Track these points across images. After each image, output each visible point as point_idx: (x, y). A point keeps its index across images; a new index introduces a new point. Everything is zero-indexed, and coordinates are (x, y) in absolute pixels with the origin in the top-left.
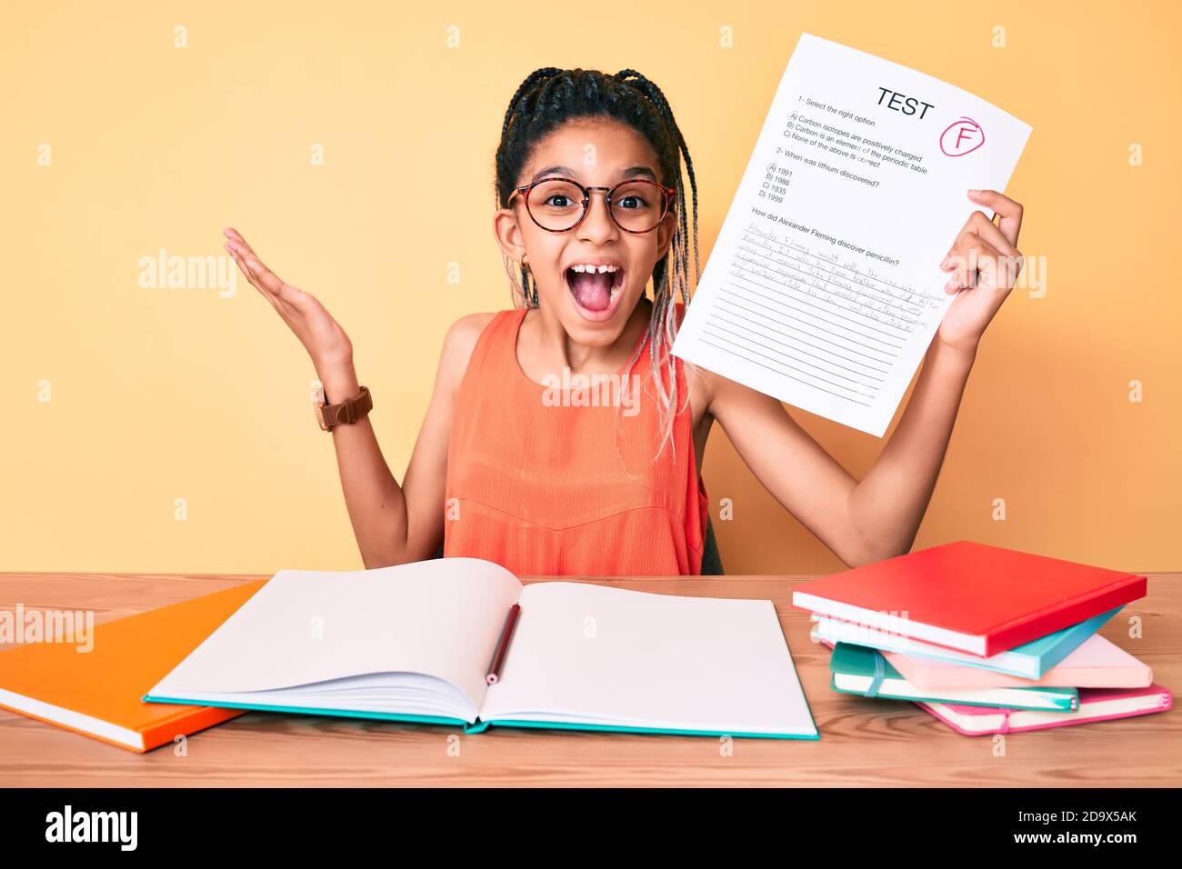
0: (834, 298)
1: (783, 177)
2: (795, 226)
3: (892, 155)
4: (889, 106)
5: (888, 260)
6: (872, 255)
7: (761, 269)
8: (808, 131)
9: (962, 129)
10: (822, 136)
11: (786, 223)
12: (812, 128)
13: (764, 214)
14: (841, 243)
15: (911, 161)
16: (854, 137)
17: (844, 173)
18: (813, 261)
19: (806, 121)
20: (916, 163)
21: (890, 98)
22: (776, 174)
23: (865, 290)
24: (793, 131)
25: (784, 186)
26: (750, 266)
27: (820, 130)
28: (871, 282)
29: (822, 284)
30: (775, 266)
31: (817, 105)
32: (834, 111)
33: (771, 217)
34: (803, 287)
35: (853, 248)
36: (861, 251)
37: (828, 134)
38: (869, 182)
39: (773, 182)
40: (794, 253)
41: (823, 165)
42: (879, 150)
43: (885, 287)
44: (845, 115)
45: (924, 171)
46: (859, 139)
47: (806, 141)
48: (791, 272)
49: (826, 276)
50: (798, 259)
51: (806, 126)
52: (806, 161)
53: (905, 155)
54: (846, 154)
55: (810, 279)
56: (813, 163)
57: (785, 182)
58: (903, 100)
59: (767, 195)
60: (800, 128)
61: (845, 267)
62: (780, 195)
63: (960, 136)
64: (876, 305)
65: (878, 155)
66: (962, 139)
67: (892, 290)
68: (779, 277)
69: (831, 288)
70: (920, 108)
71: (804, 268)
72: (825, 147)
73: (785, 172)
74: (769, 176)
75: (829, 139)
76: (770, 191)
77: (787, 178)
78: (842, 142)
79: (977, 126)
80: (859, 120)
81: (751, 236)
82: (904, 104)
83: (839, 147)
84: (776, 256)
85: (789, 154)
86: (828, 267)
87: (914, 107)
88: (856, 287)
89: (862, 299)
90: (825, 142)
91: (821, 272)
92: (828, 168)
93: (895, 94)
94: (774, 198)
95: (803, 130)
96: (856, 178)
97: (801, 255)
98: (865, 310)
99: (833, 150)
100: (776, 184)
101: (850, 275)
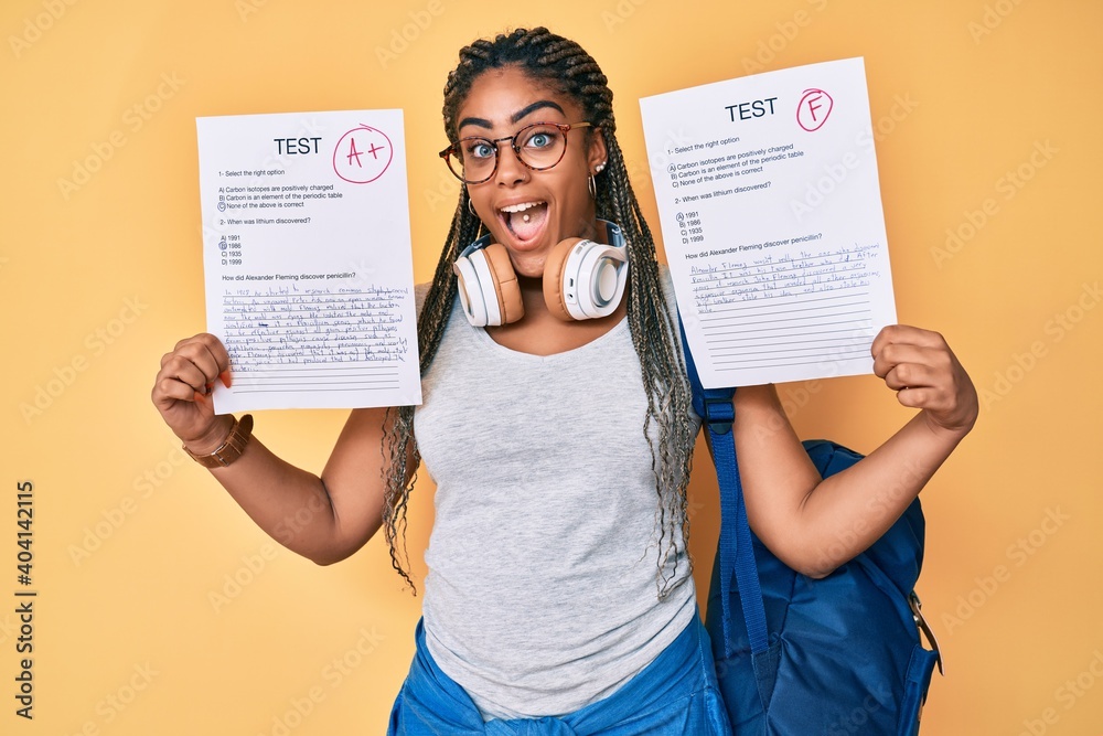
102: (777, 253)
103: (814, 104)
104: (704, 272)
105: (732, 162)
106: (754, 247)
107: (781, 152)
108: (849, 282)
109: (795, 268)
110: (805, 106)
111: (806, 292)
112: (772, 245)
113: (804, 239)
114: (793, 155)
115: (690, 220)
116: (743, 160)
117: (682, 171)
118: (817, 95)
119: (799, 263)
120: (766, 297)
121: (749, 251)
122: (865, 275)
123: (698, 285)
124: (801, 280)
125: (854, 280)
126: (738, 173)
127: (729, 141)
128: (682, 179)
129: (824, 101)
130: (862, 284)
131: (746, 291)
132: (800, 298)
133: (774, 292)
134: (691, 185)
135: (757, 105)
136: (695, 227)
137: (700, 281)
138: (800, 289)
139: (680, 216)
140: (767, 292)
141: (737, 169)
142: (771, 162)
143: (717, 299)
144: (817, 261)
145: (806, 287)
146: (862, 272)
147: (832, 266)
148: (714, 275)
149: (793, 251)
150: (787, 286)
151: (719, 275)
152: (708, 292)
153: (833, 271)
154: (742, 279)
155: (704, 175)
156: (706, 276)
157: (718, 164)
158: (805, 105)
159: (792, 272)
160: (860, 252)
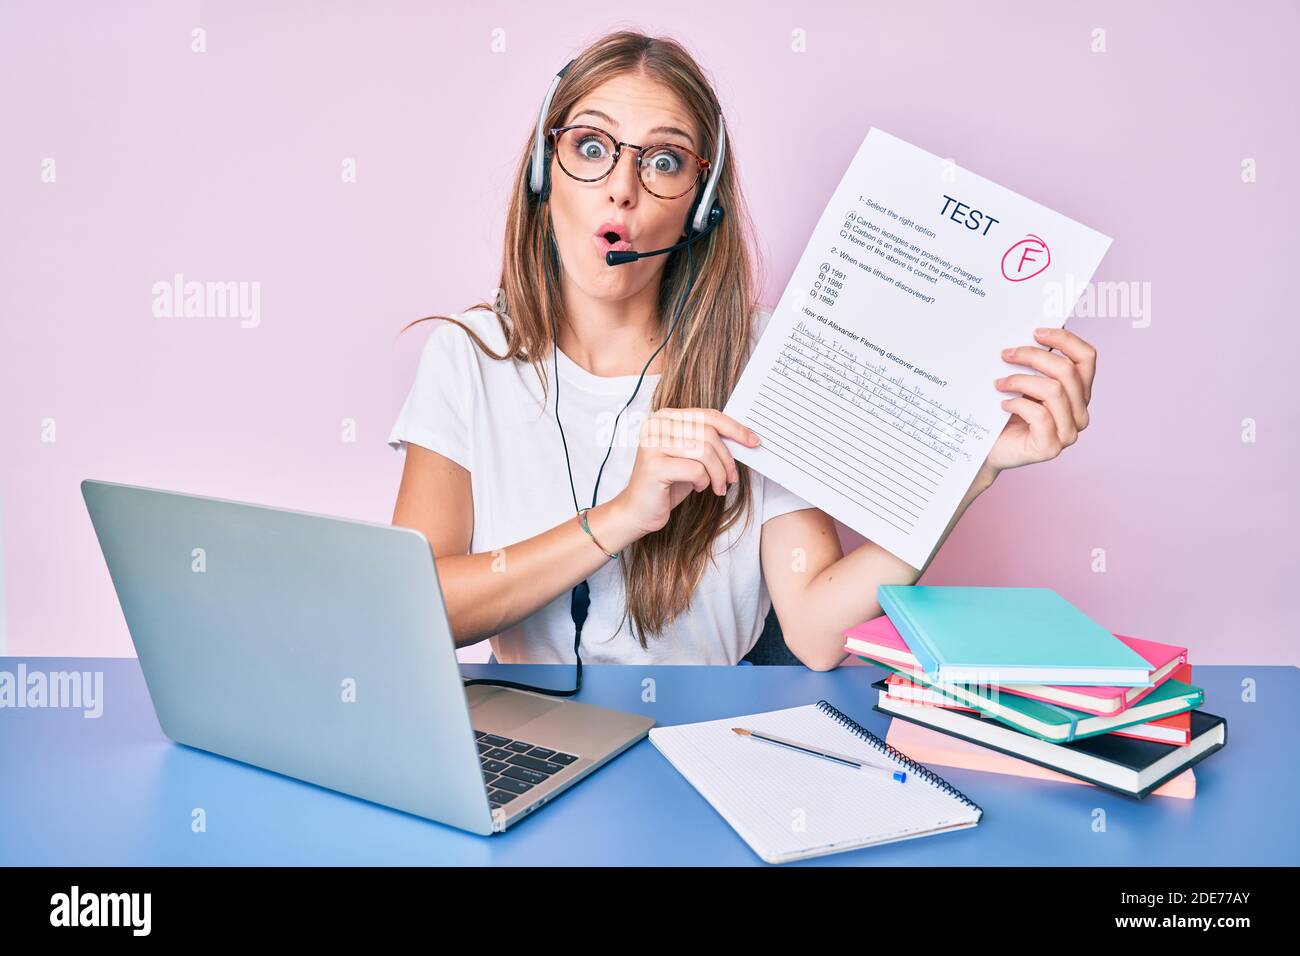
0: (877, 411)
1: (837, 279)
2: (844, 332)
3: (950, 272)
4: (952, 218)
5: (936, 380)
6: (920, 372)
7: (806, 371)
8: (865, 234)
9: (1027, 250)
10: (880, 242)
11: (835, 327)
12: (870, 231)
13: (813, 315)
14: (890, 356)
15: (969, 281)
16: (913, 248)
17: (899, 284)
18: (860, 370)
19: (865, 223)
20: (975, 284)
21: (954, 208)
22: (829, 275)
23: (910, 407)
24: (850, 232)
25: (836, 289)
26: (795, 366)
27: (878, 235)
28: (917, 400)
29: (866, 394)
30: (823, 370)
31: (877, 207)
32: (895, 216)
33: (821, 319)
34: (848, 395)
35: (902, 362)
36: (909, 366)
37: (886, 240)
38: (924, 298)
39: (825, 283)
40: (839, 358)
41: (877, 273)
42: (937, 265)
43: (930, 407)
44: (906, 222)
45: (983, 294)
46: (918, 250)
47: (862, 244)
48: (837, 378)
49: (871, 387)
50: (845, 365)
51: (864, 228)
52: (861, 265)
53: (964, 274)
54: (903, 265)
55: (854, 388)
56: (867, 269)
57: (839, 285)
58: (967, 212)
59: (818, 296)
60: (857, 229)
61: (892, 380)
62: (832, 298)
63: (1024, 258)
64: (920, 425)
65: (936, 271)
66: (1025, 261)
67: (936, 410)
68: (823, 381)
69: (874, 399)
70: (984, 223)
71: (850, 375)
72: (882, 254)
73: (839, 274)
74: (821, 276)
75: (887, 246)
76: (821, 292)
77: (840, 281)
78: (899, 251)
79: (1044, 245)
80: (919, 229)
81: (799, 335)
82: (968, 217)
83: (896, 256)
84: (822, 359)
85: (843, 255)
86: (875, 378)
87: (978, 221)
88: (901, 403)
89: (905, 416)
90: (882, 249)
91: (867, 383)
92: (883, 277)
93: (960, 204)
94: (825, 299)
95: (860, 232)
96: (911, 291)
97: (848, 362)
98: (907, 428)
99: (890, 258)
100: (829, 286)
101: (896, 389)
102: (895, 370)
103: (1030, 255)
104: (809, 335)
105: (912, 253)
106: (876, 349)
107: (964, 279)
108: (939, 445)
109: (900, 395)
110: (1020, 251)
111: (894, 425)
112: (895, 359)
113: (928, 376)
114: (975, 290)
115: (833, 277)
116: (924, 259)
117: (860, 226)
118: (1039, 247)
119: (908, 395)
120: (852, 402)
121: (870, 350)
122: (957, 450)
123: (793, 343)
124: (898, 411)
125: (944, 448)
126: (910, 269)
127: (925, 230)
128: (854, 234)
129: (1041, 259)
130: (948, 456)
131: (837, 383)
132: (884, 426)
133: (864, 405)
134: (858, 246)
135: (975, 215)
136: (833, 287)
137: (799, 341)
138: (891, 419)
139: (826, 267)
140: (857, 398)
141: (912, 264)
142: (949, 281)
143: (802, 369)
144: (924, 405)
145: (897, 421)
146: (957, 445)
147: (934, 419)
148: (818, 345)
149: (911, 380)
150: (881, 407)
151: (823, 350)
152: (798, 356)
153: (932, 425)
154: (842, 369)
155: (877, 246)
156: (809, 341)
157: (899, 246)
158: (1021, 249)
159: (894, 398)
160: (969, 425)
